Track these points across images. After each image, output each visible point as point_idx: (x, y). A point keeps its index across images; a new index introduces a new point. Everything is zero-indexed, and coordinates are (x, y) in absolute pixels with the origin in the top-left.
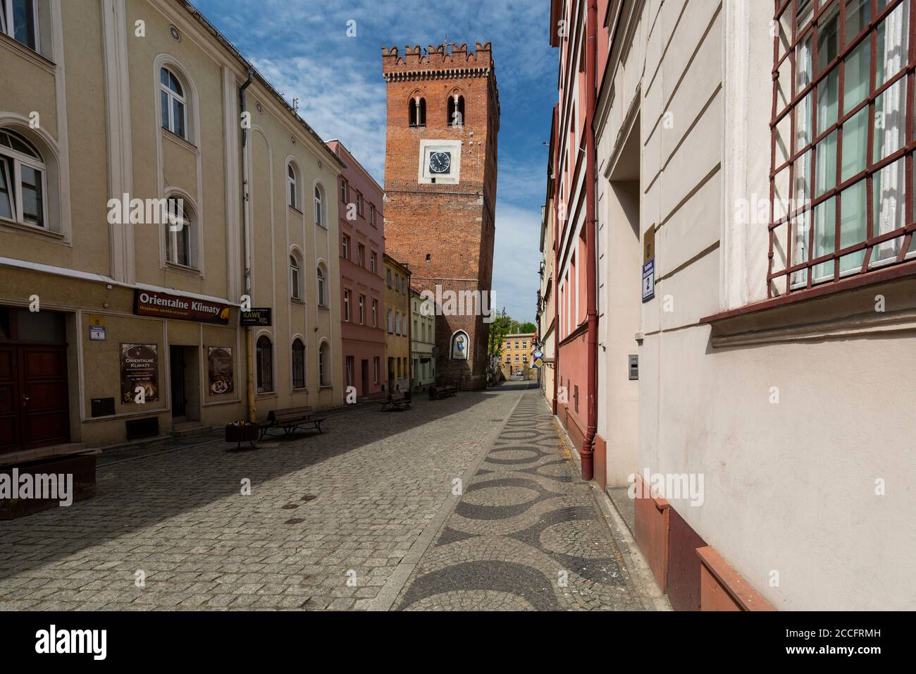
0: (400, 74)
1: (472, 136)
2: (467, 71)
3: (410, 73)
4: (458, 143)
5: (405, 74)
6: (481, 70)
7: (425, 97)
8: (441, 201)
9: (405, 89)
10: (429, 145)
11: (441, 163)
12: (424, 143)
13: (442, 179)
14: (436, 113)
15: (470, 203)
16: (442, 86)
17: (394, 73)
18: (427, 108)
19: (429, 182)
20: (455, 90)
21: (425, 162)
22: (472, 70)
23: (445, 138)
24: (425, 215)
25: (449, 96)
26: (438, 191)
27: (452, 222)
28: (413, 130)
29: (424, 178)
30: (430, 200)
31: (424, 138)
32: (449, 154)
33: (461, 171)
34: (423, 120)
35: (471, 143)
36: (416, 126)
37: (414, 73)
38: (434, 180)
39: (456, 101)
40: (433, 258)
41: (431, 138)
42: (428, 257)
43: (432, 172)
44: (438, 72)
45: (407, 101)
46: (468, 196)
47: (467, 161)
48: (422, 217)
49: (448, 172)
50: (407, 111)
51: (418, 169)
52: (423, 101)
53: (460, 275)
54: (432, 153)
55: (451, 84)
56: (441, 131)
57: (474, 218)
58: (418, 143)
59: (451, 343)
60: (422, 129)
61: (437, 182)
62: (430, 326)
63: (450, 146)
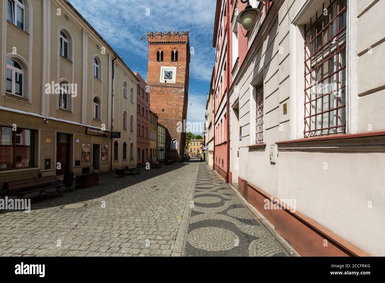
0: (154, 42)
1: (180, 65)
2: (179, 42)
3: (157, 42)
4: (175, 68)
5: (156, 42)
6: (184, 41)
7: (163, 51)
8: (168, 89)
9: (156, 47)
10: (164, 68)
11: (168, 75)
12: (162, 67)
13: (169, 81)
14: (167, 57)
15: (179, 90)
16: (169, 47)
17: (151, 42)
18: (164, 55)
19: (164, 82)
20: (174, 48)
21: (162, 75)
22: (181, 42)
23: (170, 66)
24: (162, 95)
25: (172, 50)
26: (167, 86)
27: (173, 97)
28: (158, 63)
29: (162, 81)
30: (164, 89)
31: (162, 66)
32: (172, 72)
33: (176, 78)
34: (162, 59)
35: (180, 68)
36: (159, 61)
37: (159, 42)
38: (166, 81)
39: (175, 52)
40: (165, 111)
41: (165, 66)
42: (163, 110)
43: (165, 78)
44: (168, 42)
45: (156, 52)
46: (179, 88)
47: (179, 75)
48: (161, 95)
49: (171, 78)
50: (156, 55)
51: (160, 77)
52: (162, 52)
53: (175, 118)
54: (165, 71)
55: (173, 46)
56: (169, 63)
57: (181, 96)
58: (160, 68)
59: (171, 143)
60: (162, 62)
61: (167, 82)
62: (164, 137)
63: (172, 69)
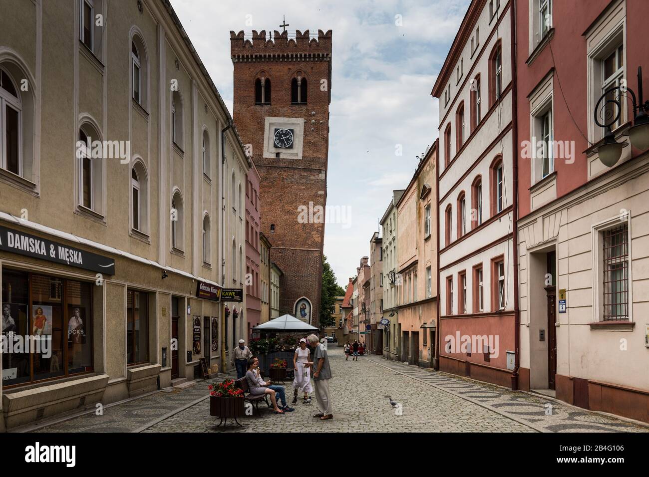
0: (247, 56)
1: (314, 115)
2: (310, 55)
3: (256, 56)
4: (301, 121)
5: (252, 56)
6: (323, 55)
7: (270, 78)
8: (285, 175)
9: (252, 70)
10: (273, 123)
11: (284, 139)
12: (269, 120)
13: (285, 154)
14: (281, 93)
15: (312, 177)
16: (286, 68)
17: (241, 55)
18: (272, 89)
19: (273, 156)
20: (299, 72)
21: (269, 137)
22: (314, 55)
23: (289, 116)
24: (270, 188)
25: (293, 77)
26: (282, 165)
27: (296, 195)
28: (258, 108)
29: (269, 153)
30: (275, 174)
31: (269, 116)
32: (292, 131)
33: (304, 147)
34: (268, 100)
35: (313, 121)
36: (261, 105)
37: (260, 56)
38: (278, 154)
40: (277, 228)
41: (275, 116)
42: (273, 227)
43: (275, 146)
44: (283, 56)
45: (253, 80)
46: (311, 170)
47: (309, 138)
48: (267, 189)
49: (291, 147)
50: (253, 89)
51: (263, 144)
52: (268, 81)
53: (303, 245)
54: (276, 130)
55: (294, 68)
56: (285, 109)
57: (317, 192)
58: (263, 120)
59: (294, 309)
60: (267, 107)
61: (281, 157)
62: (277, 293)
63: (293, 124)
